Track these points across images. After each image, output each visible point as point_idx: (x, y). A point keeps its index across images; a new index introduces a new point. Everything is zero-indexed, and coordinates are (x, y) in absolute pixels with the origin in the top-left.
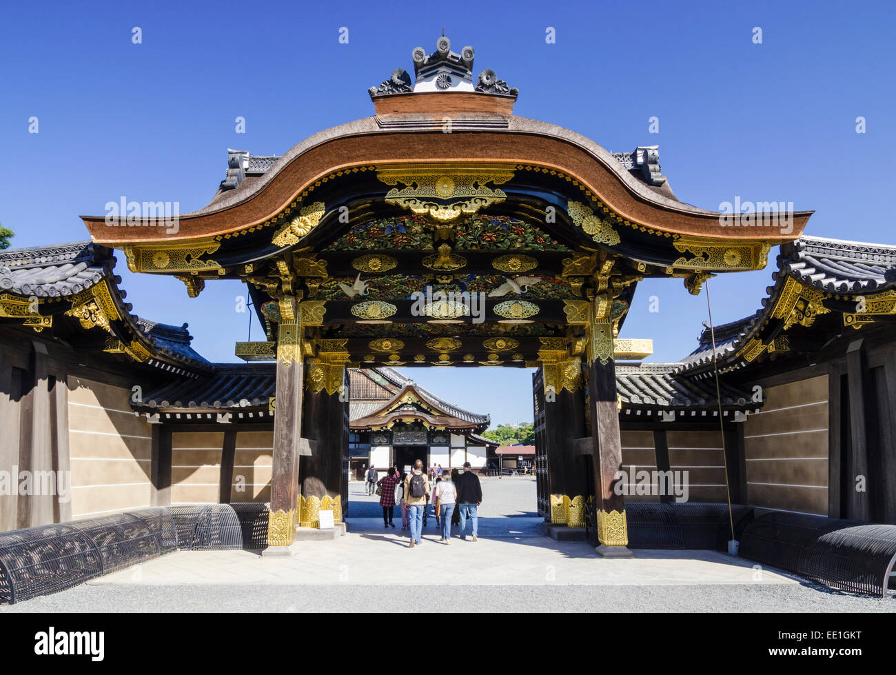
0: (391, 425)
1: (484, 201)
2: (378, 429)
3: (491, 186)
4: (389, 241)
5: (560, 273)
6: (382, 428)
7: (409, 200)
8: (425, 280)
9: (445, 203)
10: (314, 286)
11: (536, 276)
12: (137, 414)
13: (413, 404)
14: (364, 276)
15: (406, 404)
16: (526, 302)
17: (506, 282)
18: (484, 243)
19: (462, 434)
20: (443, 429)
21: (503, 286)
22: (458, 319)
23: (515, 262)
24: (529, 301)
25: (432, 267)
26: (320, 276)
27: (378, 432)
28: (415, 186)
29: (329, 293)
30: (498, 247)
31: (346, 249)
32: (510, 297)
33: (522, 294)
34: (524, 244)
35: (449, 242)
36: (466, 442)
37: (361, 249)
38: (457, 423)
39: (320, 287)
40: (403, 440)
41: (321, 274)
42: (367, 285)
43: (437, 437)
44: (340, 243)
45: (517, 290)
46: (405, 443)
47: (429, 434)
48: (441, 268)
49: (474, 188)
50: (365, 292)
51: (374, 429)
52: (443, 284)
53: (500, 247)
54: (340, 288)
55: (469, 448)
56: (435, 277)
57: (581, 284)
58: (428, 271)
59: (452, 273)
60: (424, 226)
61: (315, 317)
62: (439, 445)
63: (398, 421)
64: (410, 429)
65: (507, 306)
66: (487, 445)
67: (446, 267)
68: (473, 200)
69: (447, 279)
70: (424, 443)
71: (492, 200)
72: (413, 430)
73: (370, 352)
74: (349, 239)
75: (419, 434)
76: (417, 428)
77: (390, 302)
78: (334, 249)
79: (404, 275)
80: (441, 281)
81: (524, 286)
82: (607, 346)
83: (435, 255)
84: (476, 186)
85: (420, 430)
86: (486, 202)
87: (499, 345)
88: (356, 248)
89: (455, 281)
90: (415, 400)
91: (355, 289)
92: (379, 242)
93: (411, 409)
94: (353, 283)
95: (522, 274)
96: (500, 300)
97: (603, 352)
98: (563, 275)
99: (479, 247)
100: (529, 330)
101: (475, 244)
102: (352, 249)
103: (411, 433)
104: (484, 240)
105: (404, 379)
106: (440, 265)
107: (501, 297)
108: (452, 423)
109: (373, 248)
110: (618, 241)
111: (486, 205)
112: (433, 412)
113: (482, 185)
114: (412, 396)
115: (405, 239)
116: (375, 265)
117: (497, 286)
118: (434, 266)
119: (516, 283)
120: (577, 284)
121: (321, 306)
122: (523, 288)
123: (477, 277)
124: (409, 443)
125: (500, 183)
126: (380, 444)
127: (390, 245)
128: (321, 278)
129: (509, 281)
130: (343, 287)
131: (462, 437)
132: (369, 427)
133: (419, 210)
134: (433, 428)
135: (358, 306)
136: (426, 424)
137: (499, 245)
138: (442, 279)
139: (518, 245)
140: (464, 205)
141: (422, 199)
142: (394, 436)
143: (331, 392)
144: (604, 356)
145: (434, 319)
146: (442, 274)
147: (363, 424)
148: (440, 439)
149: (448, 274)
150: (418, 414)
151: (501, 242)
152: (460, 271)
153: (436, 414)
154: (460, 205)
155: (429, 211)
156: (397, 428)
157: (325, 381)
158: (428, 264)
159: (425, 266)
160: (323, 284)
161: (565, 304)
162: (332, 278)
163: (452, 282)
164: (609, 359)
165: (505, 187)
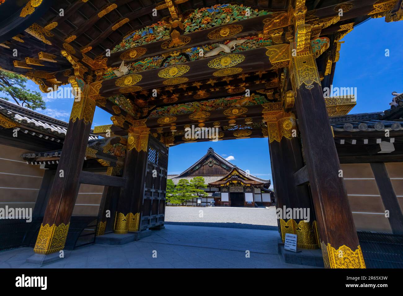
0: (228, 184)
2: (223, 185)
4: (144, 40)
5: (262, 30)
6: (225, 185)
8: (163, 58)
10: (99, 74)
11: (243, 37)
13: (237, 175)
14: (127, 64)
15: (234, 175)
16: (233, 54)
17: (219, 46)
18: (203, 26)
19: (259, 187)
20: (249, 185)
21: (216, 49)
22: (182, 76)
23: (225, 31)
24: (235, 54)
25: (168, 48)
27: (223, 187)
31: (120, 51)
32: (222, 54)
33: (231, 51)
34: (231, 18)
35: (178, 29)
36: (261, 192)
37: (128, 48)
38: (255, 183)
39: (103, 74)
40: (233, 190)
41: (104, 67)
42: (129, 68)
43: (247, 189)
44: (117, 48)
45: (227, 49)
46: (234, 191)
47: (244, 188)
48: (173, 47)
50: (127, 73)
51: (222, 185)
53: (214, 26)
55: (262, 194)
56: (169, 53)
57: (281, 34)
60: (165, 26)
61: (96, 91)
62: (248, 192)
63: (231, 182)
64: (236, 185)
65: (218, 60)
66: (270, 193)
67: (176, 45)
69: (177, 53)
70: (242, 191)
72: (237, 186)
74: (122, 45)
75: (240, 187)
76: (239, 185)
77: (139, 74)
78: (113, 52)
79: (151, 57)
80: (172, 55)
81: (233, 47)
82: (311, 73)
83: (170, 41)
85: (240, 186)
87: (234, 112)
88: (125, 49)
89: (182, 53)
90: (238, 174)
91: (121, 71)
92: (138, 42)
93: (235, 177)
95: (231, 40)
96: (214, 58)
97: (307, 78)
98: (265, 32)
100: (256, 103)
101: (198, 29)
102: (123, 50)
103: (237, 187)
104: (203, 24)
105: (233, 165)
106: (172, 45)
107: (214, 56)
108: (253, 183)
109: (134, 46)
112: (245, 178)
114: (236, 172)
115: (154, 37)
116: (133, 54)
118: (169, 47)
119: (228, 46)
120: (277, 35)
121: (100, 84)
123: (199, 48)
124: (236, 191)
126: (225, 192)
127: (144, 43)
128: (104, 69)
129: (221, 46)
130: (115, 72)
131: (259, 189)
132: (220, 184)
134: (245, 185)
135: (120, 80)
136: (242, 183)
138: (173, 54)
139: (228, 21)
142: (230, 188)
143: (139, 151)
144: (309, 82)
147: (217, 183)
148: (249, 190)
150: (239, 179)
151: (214, 22)
152: (185, 46)
153: (246, 179)
156: (231, 185)
157: (135, 144)
158: (165, 47)
159: (163, 48)
160: (105, 73)
161: (267, 50)
162: (110, 69)
163: (180, 55)
164: (315, 84)
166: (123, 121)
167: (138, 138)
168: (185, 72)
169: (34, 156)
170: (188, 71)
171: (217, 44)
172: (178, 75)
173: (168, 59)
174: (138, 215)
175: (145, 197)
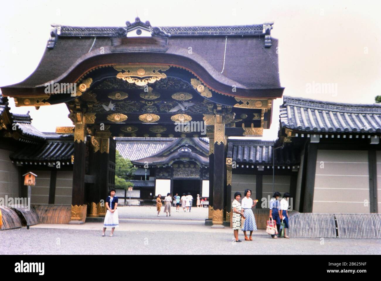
0: (172, 163)
1: (157, 78)
2: (161, 165)
3: (160, 72)
4: (125, 84)
5: (203, 102)
6: (164, 165)
7: (126, 77)
8: (141, 104)
9: (141, 79)
10: (90, 106)
11: (192, 102)
14: (114, 101)
16: (186, 115)
17: (178, 105)
18: (169, 86)
21: (176, 107)
22: (155, 122)
23: (182, 96)
24: (187, 114)
25: (144, 97)
26: (93, 101)
27: (162, 168)
28: (129, 72)
29: (98, 109)
30: (175, 88)
31: (105, 88)
32: (180, 112)
33: (185, 111)
34: (187, 87)
37: (112, 88)
39: (94, 106)
40: (181, 175)
41: (94, 100)
42: (115, 106)
43: (208, 173)
44: (103, 85)
45: (183, 109)
46: (183, 177)
48: (149, 98)
49: (153, 73)
50: (114, 109)
51: (158, 166)
52: (149, 106)
54: (102, 107)
56: (145, 102)
57: (212, 107)
58: (143, 99)
59: (154, 101)
61: (91, 121)
63: (177, 160)
65: (177, 117)
67: (151, 97)
68: (153, 78)
69: (151, 104)
71: (161, 78)
72: (189, 166)
75: (193, 170)
76: (192, 166)
77: (125, 114)
78: (99, 88)
79: (132, 101)
81: (186, 107)
82: (221, 136)
84: (154, 71)
85: (194, 167)
86: (158, 78)
88: (110, 88)
89: (154, 105)
91: (109, 107)
92: (120, 85)
94: (109, 104)
95: (186, 101)
96: (175, 114)
97: (219, 139)
99: (166, 88)
101: (164, 87)
102: (107, 88)
104: (169, 85)
107: (175, 112)
109: (117, 87)
110: (211, 96)
111: (158, 80)
113: (156, 71)
116: (118, 96)
119: (183, 105)
121: (94, 116)
122: (185, 108)
123: (165, 102)
124: (186, 177)
125: (164, 71)
126: (163, 178)
129: (179, 105)
130: (104, 106)
133: (130, 81)
135: (110, 116)
136: (198, 163)
137: (176, 87)
138: (148, 104)
139: (184, 87)
140: (149, 80)
142: (174, 173)
143: (102, 152)
144: (219, 141)
145: (144, 122)
146: (149, 101)
149: (151, 101)
150: (193, 154)
151: (176, 86)
152: (157, 100)
154: (147, 80)
155: (135, 82)
157: (99, 146)
158: (142, 96)
159: (141, 97)
160: (95, 105)
161: (204, 116)
162: (99, 102)
163: (153, 105)
164: (221, 142)
165: (166, 73)
167: (100, 141)
168: (157, 120)
170: (158, 120)
171: (177, 102)
172: (153, 122)
173: (145, 106)
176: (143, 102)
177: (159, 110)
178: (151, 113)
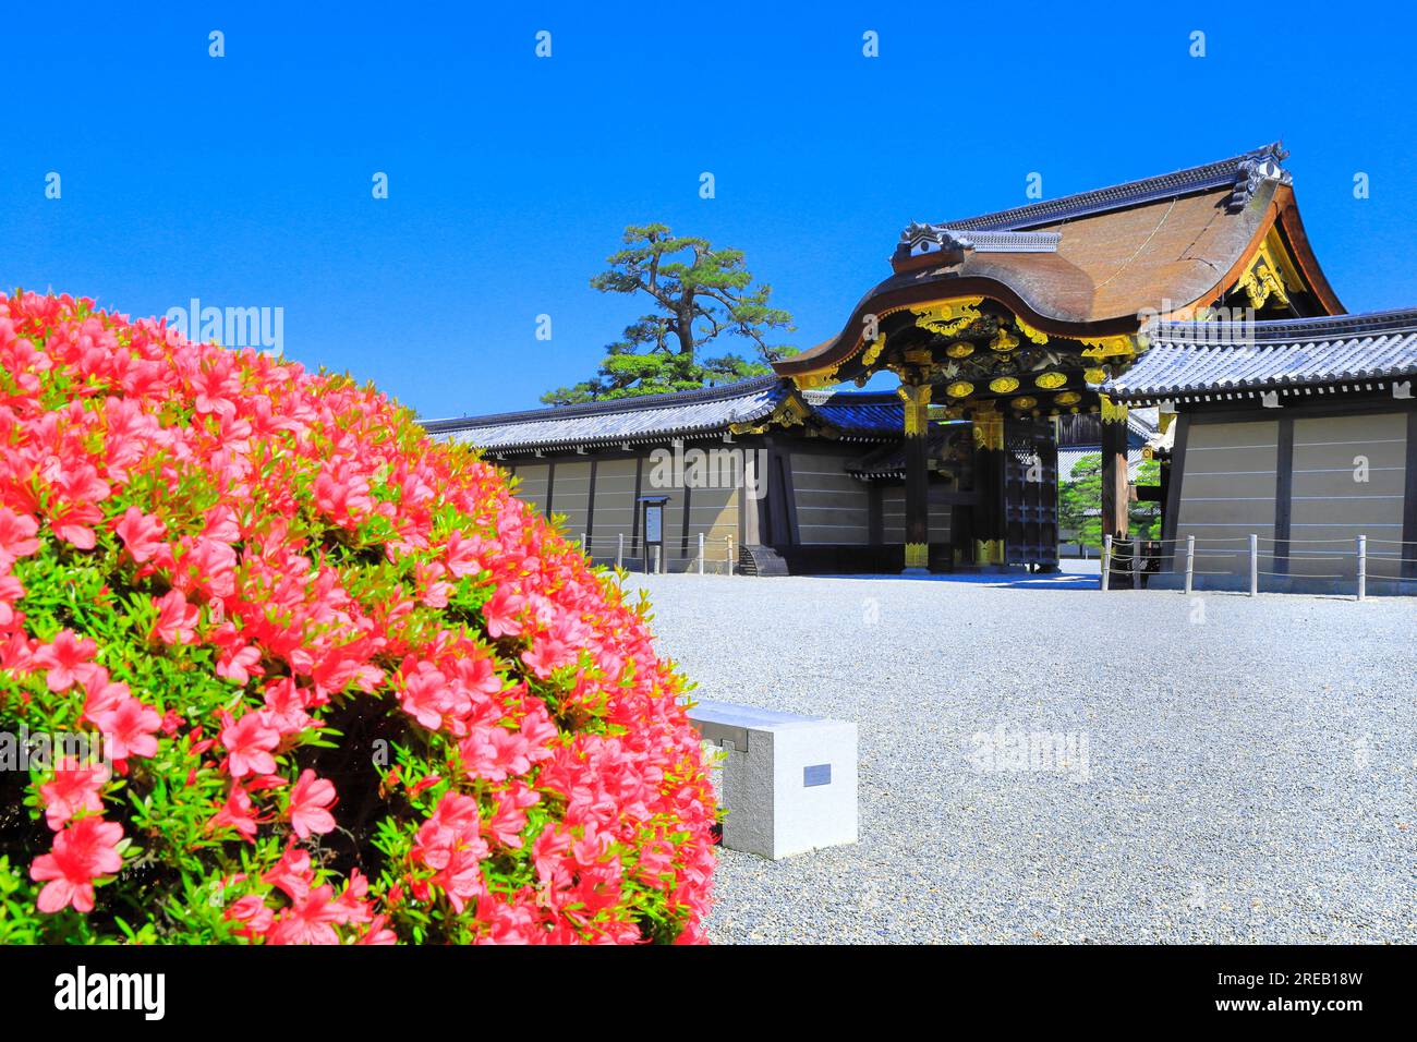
1: (969, 319)
3: (971, 307)
7: (929, 324)
8: (993, 360)
9: (947, 323)
10: (925, 373)
12: (850, 475)
16: (1057, 374)
17: (1046, 356)
21: (1043, 361)
22: (1012, 392)
24: (1059, 372)
26: (929, 364)
28: (930, 314)
29: (934, 377)
32: (1050, 369)
33: (1058, 366)
39: (930, 373)
42: (957, 369)
48: (1002, 349)
49: (962, 311)
52: (1004, 363)
54: (941, 373)
56: (999, 357)
58: (995, 352)
59: (1010, 353)
65: (1045, 378)
67: (1005, 347)
68: (963, 319)
69: (1006, 359)
71: (973, 318)
73: (1014, 410)
77: (970, 382)
79: (981, 357)
80: (1002, 361)
83: (997, 338)
89: (1012, 360)
91: (950, 372)
94: (949, 366)
96: (1041, 373)
106: (1001, 346)
107: (1043, 370)
110: (1047, 341)
111: (971, 321)
113: (966, 308)
116: (961, 351)
117: (1037, 362)
118: (998, 347)
121: (929, 387)
122: (1057, 361)
123: (1028, 354)
125: (976, 305)
128: (929, 366)
129: (1049, 356)
130: (944, 370)
133: (934, 329)
140: (959, 324)
141: (936, 323)
143: (991, 447)
145: (997, 393)
146: (1002, 354)
149: (1006, 353)
152: (1015, 350)
154: (957, 324)
155: (940, 330)
157: (985, 439)
158: (993, 347)
160: (931, 370)
161: (1085, 373)
162: (937, 366)
163: (1010, 361)
165: (979, 308)
166: (962, 410)
167: (988, 429)
168: (1015, 388)
169: (860, 468)
170: (1017, 386)
171: (1046, 351)
172: (1010, 391)
173: (998, 365)
174: (1002, 543)
175: (1008, 519)
176: (996, 356)
177: (1019, 368)
178: (1007, 375)
